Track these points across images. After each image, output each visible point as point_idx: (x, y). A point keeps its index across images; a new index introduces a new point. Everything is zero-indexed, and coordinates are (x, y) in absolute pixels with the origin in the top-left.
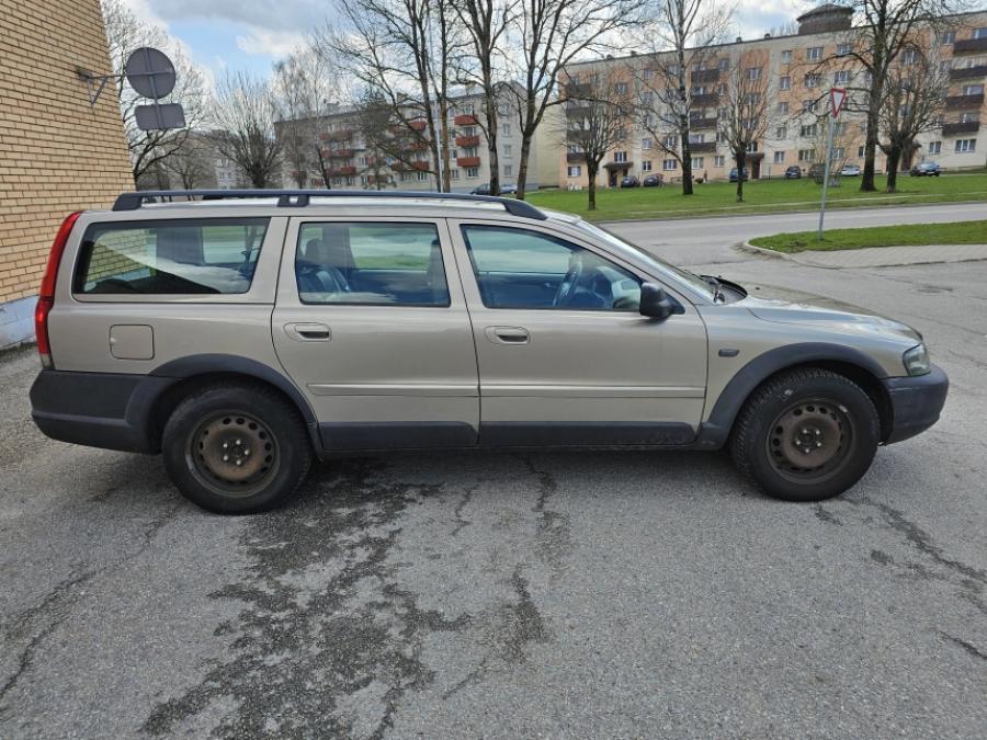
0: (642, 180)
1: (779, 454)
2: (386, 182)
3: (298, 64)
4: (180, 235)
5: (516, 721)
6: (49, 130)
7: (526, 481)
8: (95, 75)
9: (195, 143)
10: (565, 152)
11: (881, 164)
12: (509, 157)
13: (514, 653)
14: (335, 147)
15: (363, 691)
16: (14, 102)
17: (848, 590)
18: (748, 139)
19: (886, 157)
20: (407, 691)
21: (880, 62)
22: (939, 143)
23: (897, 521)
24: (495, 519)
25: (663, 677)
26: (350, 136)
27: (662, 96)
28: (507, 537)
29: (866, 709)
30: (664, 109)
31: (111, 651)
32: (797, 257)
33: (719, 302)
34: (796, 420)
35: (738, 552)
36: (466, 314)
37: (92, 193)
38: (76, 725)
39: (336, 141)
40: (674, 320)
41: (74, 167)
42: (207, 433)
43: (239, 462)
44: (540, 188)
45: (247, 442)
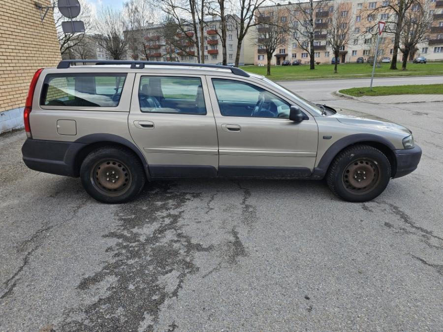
0: (291, 62)
1: (347, 181)
2: (175, 61)
3: (135, 4)
4: (85, 81)
5: (233, 287)
6: (23, 32)
7: (238, 192)
8: (43, 6)
9: (87, 40)
10: (257, 48)
11: (400, 57)
12: (232, 51)
13: (232, 260)
14: (152, 43)
15: (169, 275)
16: (7, 18)
17: (374, 238)
18: (340, 44)
19: (402, 54)
20: (188, 275)
21: (402, 10)
22: (427, 48)
23: (397, 211)
24: (224, 207)
25: (295, 271)
26: (158, 38)
27: (302, 23)
28: (230, 215)
29: (379, 284)
30: (303, 29)
31: (62, 257)
32: (360, 98)
33: (324, 115)
34: (355, 167)
35: (328, 222)
36: (214, 118)
37: (42, 62)
38: (50, 286)
39: (152, 40)
40: (304, 123)
41: (34, 49)
42: (99, 168)
43: (113, 181)
44: (245, 65)
45: (117, 172)
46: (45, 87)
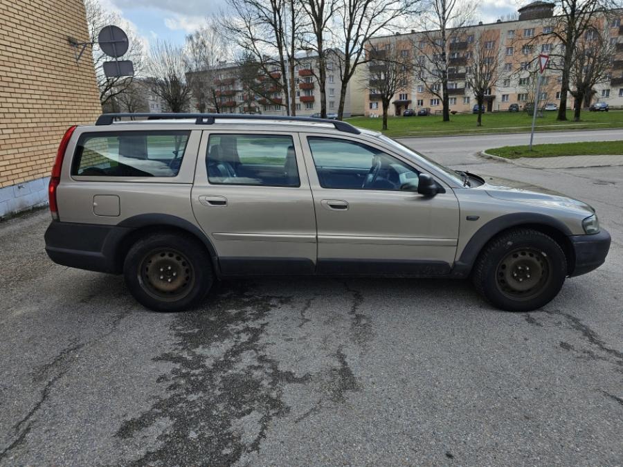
0: (417, 112)
1: (503, 281)
2: (255, 111)
3: (201, 36)
4: (133, 141)
5: (340, 437)
6: (51, 76)
7: (344, 296)
8: (79, 42)
9: (137, 85)
10: (368, 93)
11: (570, 103)
12: (333, 97)
13: (338, 397)
14: (224, 89)
15: (247, 417)
16: (30, 59)
17: (546, 365)
18: (485, 86)
19: (573, 98)
20: (274, 418)
21: (571, 39)
22: (608, 91)
23: (577, 325)
24: (324, 318)
25: (430, 413)
26: (233, 82)
27: (431, 59)
28: (333, 329)
29: (555, 435)
30: (432, 67)
31: (95, 390)
32: (516, 162)
33: (467, 186)
34: (514, 261)
35: (477, 341)
36: (310, 192)
37: (76, 115)
38: (77, 431)
39: (224, 85)
40: (439, 197)
41: (66, 99)
42: (150, 262)
43: (169, 280)
44: (352, 116)
45: (175, 268)
46: (79, 150)
